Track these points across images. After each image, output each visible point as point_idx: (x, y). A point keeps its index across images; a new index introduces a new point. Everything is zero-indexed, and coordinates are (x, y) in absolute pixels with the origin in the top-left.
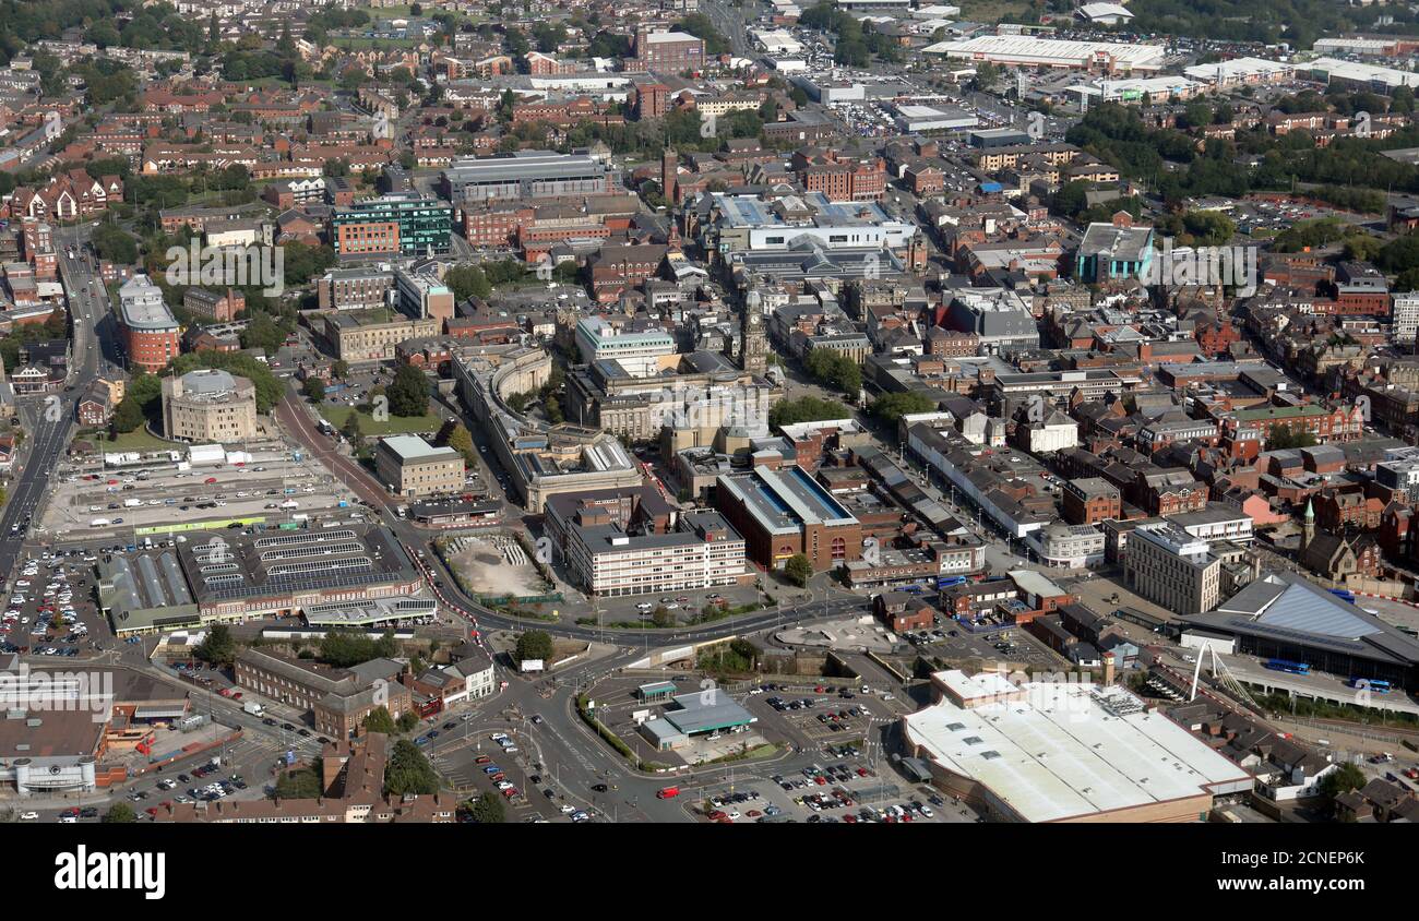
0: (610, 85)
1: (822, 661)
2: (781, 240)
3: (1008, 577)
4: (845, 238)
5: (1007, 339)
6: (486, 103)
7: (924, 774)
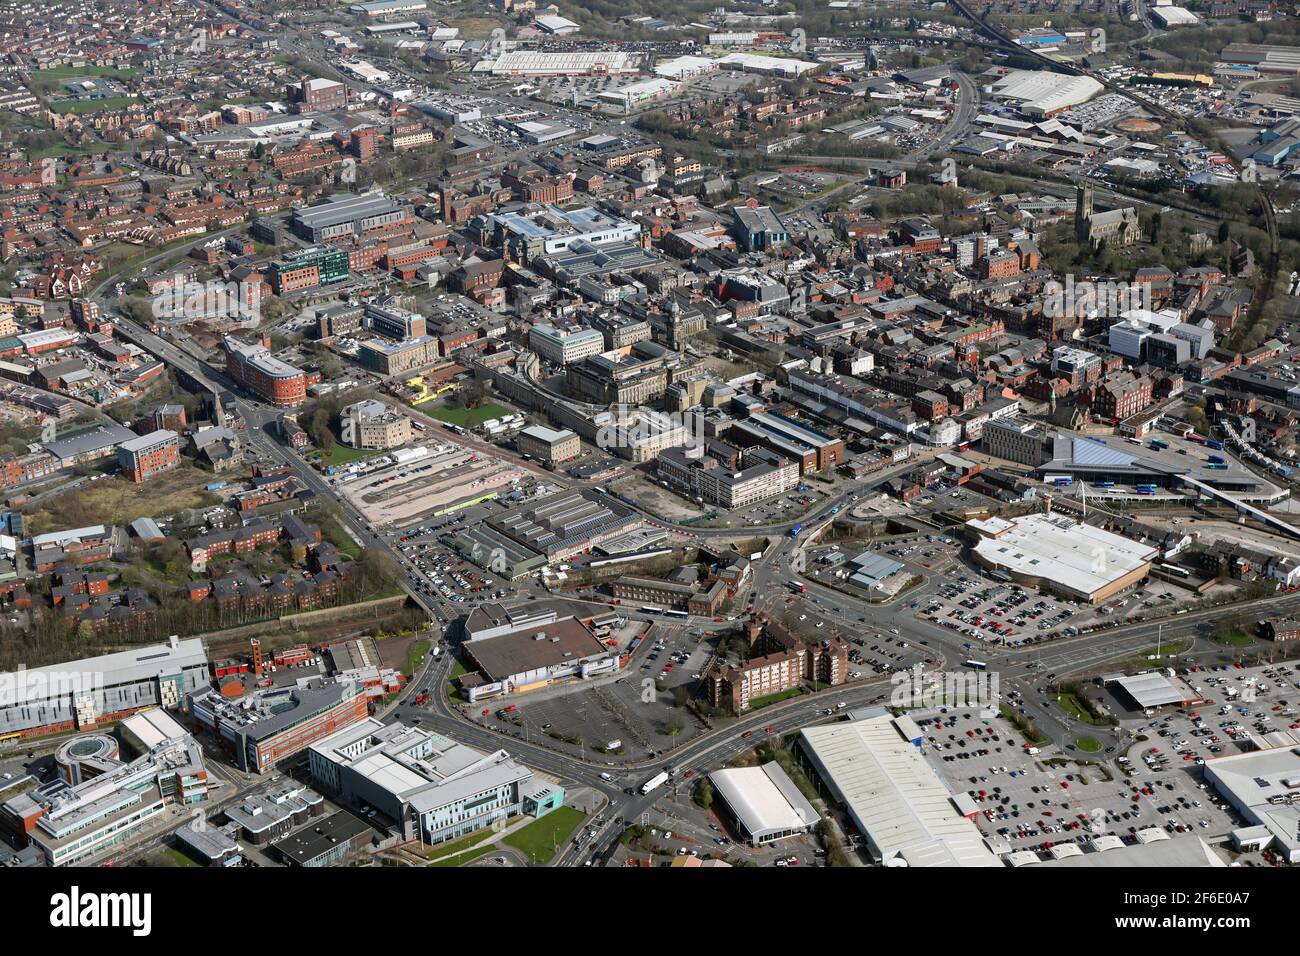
0: (300, 125)
1: (884, 525)
2: (563, 245)
3: (937, 459)
4: (600, 238)
5: (774, 301)
6: (241, 153)
7: (1009, 578)
